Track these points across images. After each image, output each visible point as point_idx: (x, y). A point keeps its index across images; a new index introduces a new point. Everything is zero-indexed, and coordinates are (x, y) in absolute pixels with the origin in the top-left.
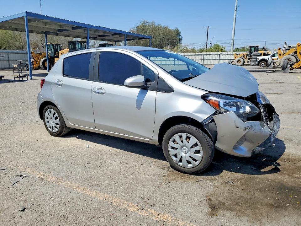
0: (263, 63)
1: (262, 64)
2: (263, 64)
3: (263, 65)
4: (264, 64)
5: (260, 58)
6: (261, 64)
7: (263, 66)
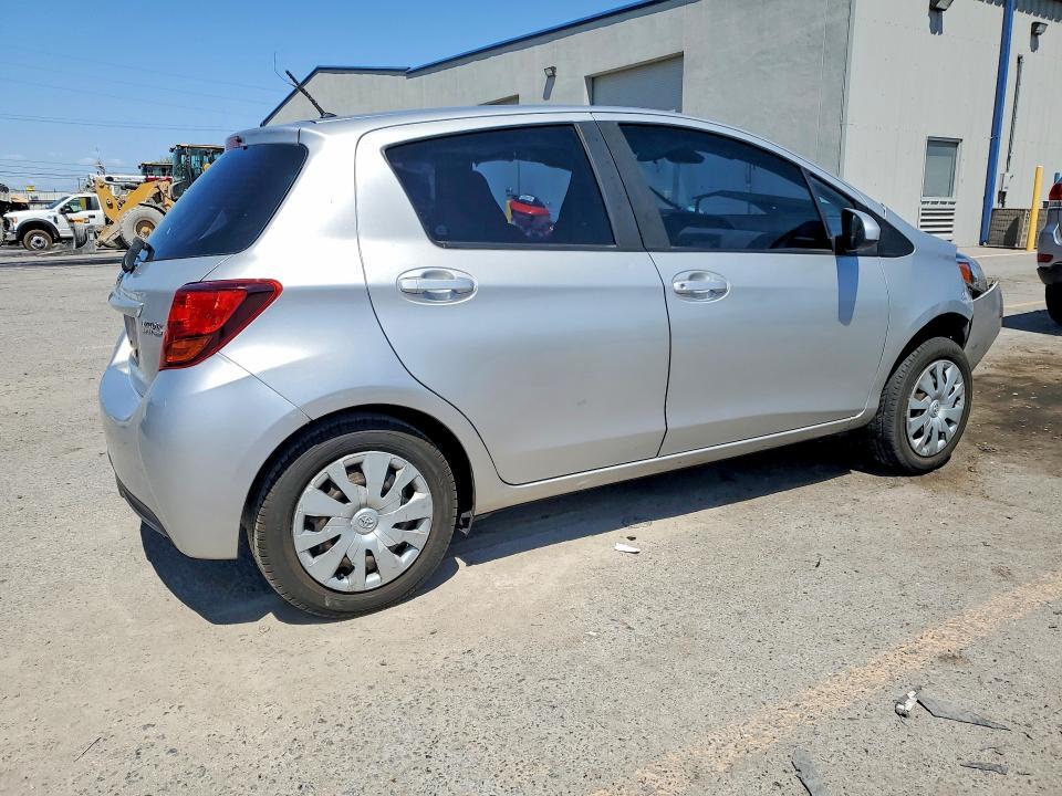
0: (39, 234)
1: (36, 238)
2: (38, 237)
3: (38, 241)
4: (42, 239)
5: (19, 218)
6: (31, 238)
7: (42, 247)
